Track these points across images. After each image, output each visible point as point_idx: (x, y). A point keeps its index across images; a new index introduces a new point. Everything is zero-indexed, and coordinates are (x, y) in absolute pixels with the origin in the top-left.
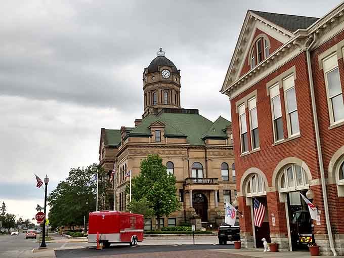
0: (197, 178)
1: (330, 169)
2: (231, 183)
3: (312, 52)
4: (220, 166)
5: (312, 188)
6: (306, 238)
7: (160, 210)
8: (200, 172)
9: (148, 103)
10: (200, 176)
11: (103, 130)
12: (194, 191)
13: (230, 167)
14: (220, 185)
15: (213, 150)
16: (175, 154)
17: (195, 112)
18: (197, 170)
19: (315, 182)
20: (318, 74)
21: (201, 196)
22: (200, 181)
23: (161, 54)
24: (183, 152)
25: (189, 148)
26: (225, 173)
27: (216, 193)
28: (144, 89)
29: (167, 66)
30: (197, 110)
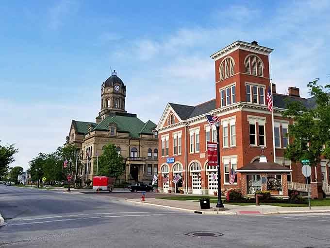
0: (134, 157)
1: (189, 167)
2: (153, 160)
3: (187, 127)
4: (147, 151)
5: (183, 173)
6: (179, 189)
7: (113, 175)
8: (136, 154)
9: (104, 106)
10: (136, 156)
11: (73, 121)
12: (132, 165)
13: (153, 151)
14: (147, 161)
15: (144, 141)
16: (122, 142)
17: (135, 116)
18: (134, 152)
19: (184, 171)
20: (188, 135)
21: (135, 167)
22: (136, 159)
23: (114, 74)
24: (127, 142)
25: (130, 139)
26: (150, 154)
27: (144, 166)
28: (102, 96)
29: (119, 83)
30: (136, 115)
